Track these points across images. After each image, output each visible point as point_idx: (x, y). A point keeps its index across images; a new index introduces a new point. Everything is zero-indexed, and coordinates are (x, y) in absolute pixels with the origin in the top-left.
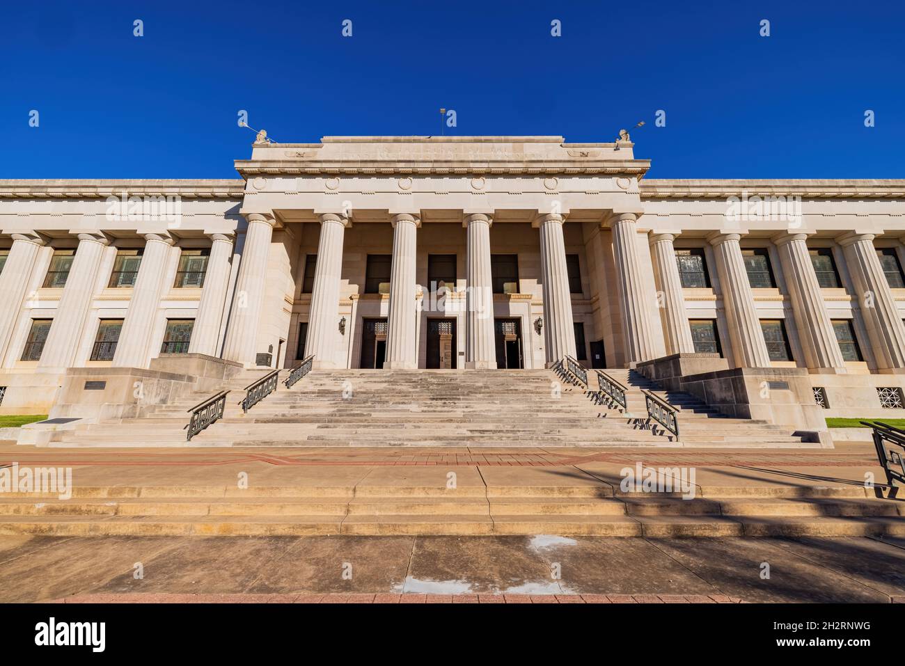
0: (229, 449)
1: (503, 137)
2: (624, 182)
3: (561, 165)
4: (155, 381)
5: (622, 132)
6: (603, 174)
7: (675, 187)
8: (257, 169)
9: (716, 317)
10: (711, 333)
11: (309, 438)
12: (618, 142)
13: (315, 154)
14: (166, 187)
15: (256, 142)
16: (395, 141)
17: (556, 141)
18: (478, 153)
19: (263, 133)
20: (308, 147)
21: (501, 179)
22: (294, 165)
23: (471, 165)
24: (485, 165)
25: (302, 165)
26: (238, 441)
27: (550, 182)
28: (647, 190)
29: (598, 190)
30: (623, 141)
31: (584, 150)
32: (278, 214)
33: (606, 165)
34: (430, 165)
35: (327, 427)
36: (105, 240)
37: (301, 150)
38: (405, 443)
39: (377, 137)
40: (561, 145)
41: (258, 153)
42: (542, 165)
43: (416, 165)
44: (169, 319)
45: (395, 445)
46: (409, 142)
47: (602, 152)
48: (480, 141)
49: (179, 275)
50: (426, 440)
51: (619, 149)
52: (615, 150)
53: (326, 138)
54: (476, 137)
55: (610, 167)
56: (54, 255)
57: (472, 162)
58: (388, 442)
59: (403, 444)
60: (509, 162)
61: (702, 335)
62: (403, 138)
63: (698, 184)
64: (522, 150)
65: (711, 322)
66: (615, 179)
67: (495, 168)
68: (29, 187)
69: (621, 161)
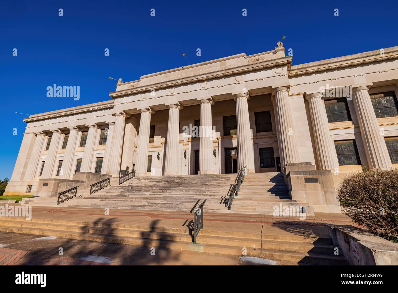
0: (66, 208)
1: (215, 60)
2: (279, 70)
3: (242, 68)
4: (66, 183)
5: (279, 44)
6: (266, 68)
7: (318, 65)
8: (117, 95)
9: (354, 138)
10: (352, 148)
11: (92, 205)
12: (276, 49)
13: (138, 84)
14: (93, 106)
15: (118, 84)
16: (168, 72)
17: (242, 56)
18: (204, 70)
19: (120, 80)
20: (135, 82)
21: (214, 81)
22: (129, 91)
23: (199, 77)
24: (205, 76)
25: (132, 90)
26: (70, 205)
27: (238, 78)
28: (301, 70)
29: (264, 77)
30: (279, 48)
31: (257, 58)
32: (126, 112)
33: (266, 63)
34: (181, 81)
35: (103, 200)
36: (78, 129)
37: (133, 84)
38: (118, 207)
39: (161, 72)
40: (244, 58)
41: (119, 88)
42: (232, 70)
43: (175, 82)
44: (97, 158)
45: (115, 208)
46: (174, 71)
47: (267, 57)
48: (205, 64)
49: (101, 140)
50: (129, 206)
51: (276, 53)
52: (274, 54)
53: (142, 77)
54: (203, 63)
55: (269, 64)
56: (65, 137)
57: (199, 75)
58: (113, 207)
59: (117, 208)
60: (217, 72)
61: (346, 150)
62: (171, 70)
63: (337, 60)
64: (225, 64)
65: (352, 141)
66: (274, 70)
67: (210, 76)
68: (56, 113)
69: (275, 60)
